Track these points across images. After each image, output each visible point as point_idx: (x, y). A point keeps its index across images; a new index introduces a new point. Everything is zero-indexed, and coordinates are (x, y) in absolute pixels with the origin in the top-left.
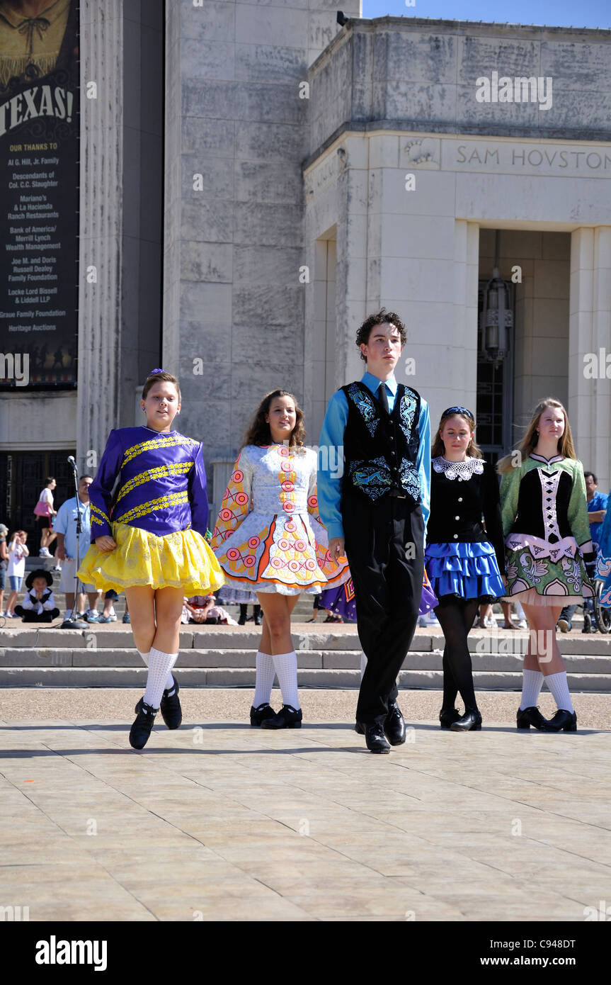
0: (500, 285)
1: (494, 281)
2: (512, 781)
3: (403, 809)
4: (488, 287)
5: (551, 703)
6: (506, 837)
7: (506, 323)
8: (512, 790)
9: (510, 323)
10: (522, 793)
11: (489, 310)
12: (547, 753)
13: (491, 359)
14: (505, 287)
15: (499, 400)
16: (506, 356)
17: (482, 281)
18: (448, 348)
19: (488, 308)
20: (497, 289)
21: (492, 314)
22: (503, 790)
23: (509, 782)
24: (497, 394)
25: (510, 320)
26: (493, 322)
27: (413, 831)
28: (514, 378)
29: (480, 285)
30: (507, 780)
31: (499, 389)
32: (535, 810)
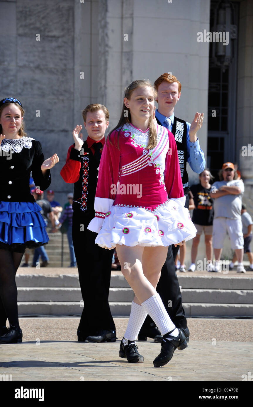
0: (227, 5)
1: (223, 1)
4: (217, 7)
13: (219, 64)
14: (231, 6)
16: (231, 62)
20: (224, 9)
24: (224, 92)
28: (237, 79)
31: (226, 88)
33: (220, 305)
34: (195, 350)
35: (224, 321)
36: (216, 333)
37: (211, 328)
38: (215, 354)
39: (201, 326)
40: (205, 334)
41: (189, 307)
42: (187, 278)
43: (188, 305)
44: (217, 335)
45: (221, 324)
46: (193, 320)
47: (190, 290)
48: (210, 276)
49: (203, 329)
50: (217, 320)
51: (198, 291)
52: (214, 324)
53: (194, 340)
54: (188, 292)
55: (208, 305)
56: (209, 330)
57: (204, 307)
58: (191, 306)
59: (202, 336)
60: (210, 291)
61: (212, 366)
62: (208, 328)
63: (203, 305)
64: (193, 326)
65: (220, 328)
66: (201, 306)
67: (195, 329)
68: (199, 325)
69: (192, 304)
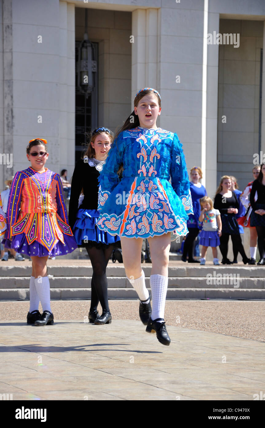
0: (88, 44)
1: (85, 42)
2: (94, 357)
3: (26, 377)
4: (81, 46)
5: (119, 307)
6: (89, 392)
7: (93, 69)
8: (94, 363)
9: (95, 70)
10: (100, 364)
11: (82, 61)
12: (116, 338)
13: (83, 92)
14: (92, 46)
15: (89, 118)
16: (93, 90)
17: (77, 41)
18: (57, 85)
19: (81, 59)
20: (86, 47)
21: (84, 63)
22: (89, 362)
23: (92, 358)
24: (88, 114)
25: (95, 67)
26: (85, 68)
27: (32, 391)
28: (98, 104)
29: (76, 45)
30: (92, 356)
31: (89, 111)
32: (107, 374)
33: (84, 289)
34: (64, 328)
35: (88, 302)
36: (81, 312)
37: (77, 309)
38: (80, 331)
39: (69, 307)
40: (72, 313)
41: (60, 291)
42: (58, 268)
43: (59, 290)
44: (82, 315)
45: (85, 305)
46: (63, 302)
47: (61, 278)
48: (77, 265)
49: (71, 310)
50: (82, 302)
51: (67, 278)
52: (80, 305)
53: (63, 320)
54: (60, 279)
55: (75, 289)
56: (76, 311)
57: (72, 291)
58: (61, 291)
59: (70, 316)
60: (77, 278)
61: (77, 342)
62: (75, 309)
63: (72, 290)
64: (63, 308)
65: (84, 309)
66: (70, 291)
67: (65, 310)
68: (68, 306)
69: (62, 289)
